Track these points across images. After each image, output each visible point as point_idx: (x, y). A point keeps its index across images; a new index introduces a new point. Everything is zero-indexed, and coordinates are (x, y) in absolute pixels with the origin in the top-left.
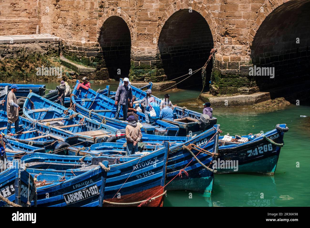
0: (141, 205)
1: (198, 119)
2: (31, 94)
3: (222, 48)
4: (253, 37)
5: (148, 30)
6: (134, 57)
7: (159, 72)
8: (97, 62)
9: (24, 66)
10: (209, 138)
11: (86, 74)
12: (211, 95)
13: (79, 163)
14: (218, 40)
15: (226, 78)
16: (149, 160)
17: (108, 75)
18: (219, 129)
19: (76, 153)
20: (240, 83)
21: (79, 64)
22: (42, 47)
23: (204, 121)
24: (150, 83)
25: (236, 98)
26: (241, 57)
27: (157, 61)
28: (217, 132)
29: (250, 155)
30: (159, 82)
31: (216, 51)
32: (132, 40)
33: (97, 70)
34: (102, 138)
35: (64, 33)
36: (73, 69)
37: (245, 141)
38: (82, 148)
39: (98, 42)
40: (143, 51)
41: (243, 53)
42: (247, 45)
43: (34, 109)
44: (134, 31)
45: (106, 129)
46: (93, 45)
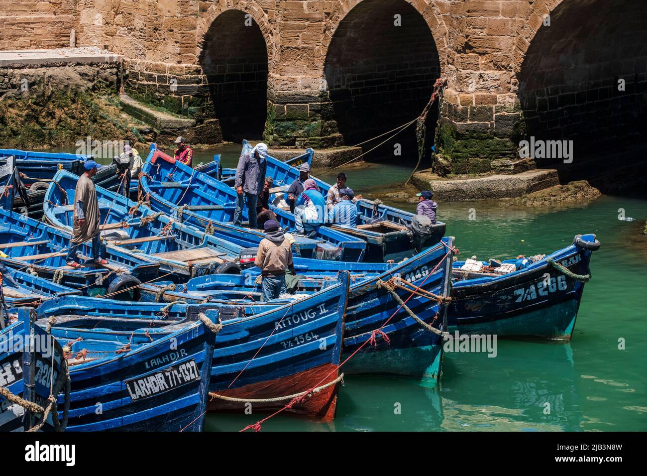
0: (292, 403)
1: (408, 226)
2: (61, 173)
3: (457, 78)
4: (522, 54)
5: (303, 40)
6: (274, 96)
7: (326, 127)
8: (198, 105)
9: (44, 114)
10: (431, 264)
11: (173, 131)
12: (436, 176)
13: (161, 317)
14: (451, 61)
15: (467, 139)
16: (307, 310)
17: (219, 133)
18: (453, 245)
19: (158, 296)
20: (496, 150)
21: (159, 110)
22: (83, 75)
23: (419, 230)
24: (307, 151)
25: (488, 182)
26: (498, 96)
27: (321, 105)
28: (449, 252)
29: (519, 300)
30: (326, 147)
31: (445, 84)
32: (270, 60)
33: (197, 122)
34: (206, 266)
35: (129, 46)
36: (147, 121)
37: (509, 271)
38: (169, 287)
39: (199, 65)
40: (293, 84)
41: (502, 87)
42: (511, 71)
43: (67, 204)
44: (273, 41)
45: (215, 246)
46: (188, 71)
